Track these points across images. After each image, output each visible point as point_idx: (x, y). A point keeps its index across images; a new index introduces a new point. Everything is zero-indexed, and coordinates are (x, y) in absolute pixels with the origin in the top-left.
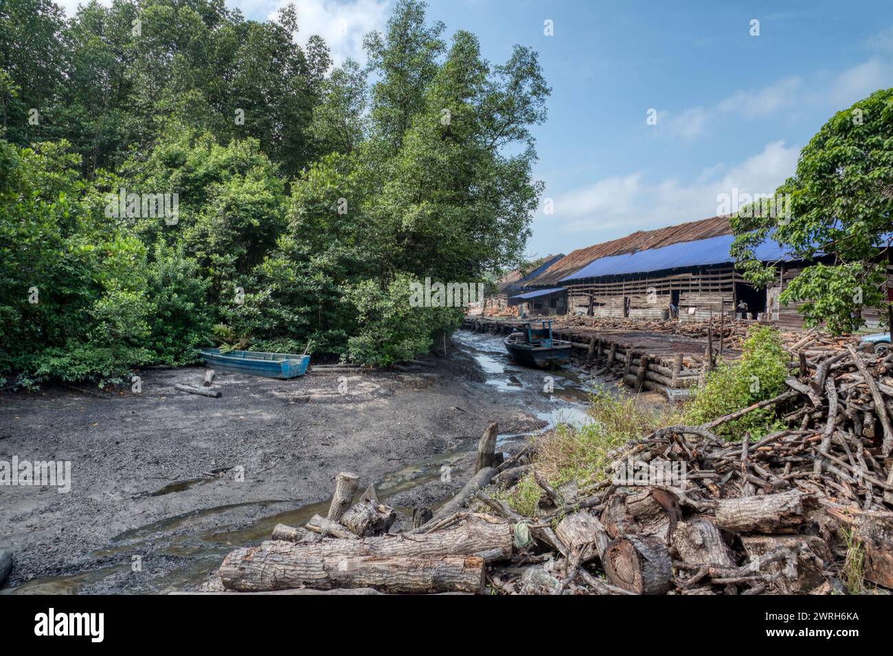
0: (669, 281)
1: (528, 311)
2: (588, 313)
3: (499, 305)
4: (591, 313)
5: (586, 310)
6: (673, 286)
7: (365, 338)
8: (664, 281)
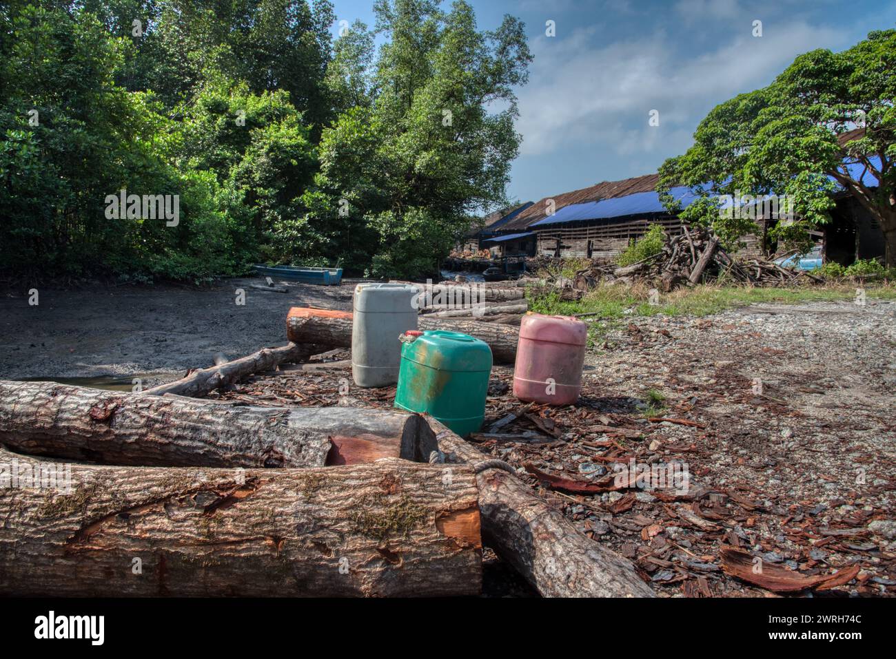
0: (627, 226)
1: (500, 254)
2: (555, 255)
3: (470, 249)
4: (558, 255)
5: (553, 253)
6: (631, 230)
7: (386, 257)
8: (624, 226)
